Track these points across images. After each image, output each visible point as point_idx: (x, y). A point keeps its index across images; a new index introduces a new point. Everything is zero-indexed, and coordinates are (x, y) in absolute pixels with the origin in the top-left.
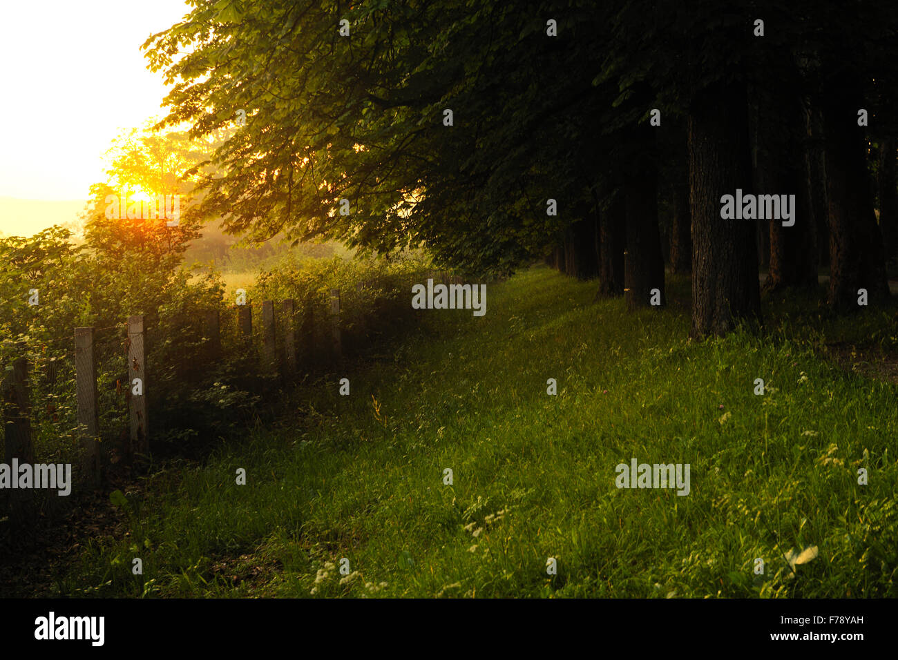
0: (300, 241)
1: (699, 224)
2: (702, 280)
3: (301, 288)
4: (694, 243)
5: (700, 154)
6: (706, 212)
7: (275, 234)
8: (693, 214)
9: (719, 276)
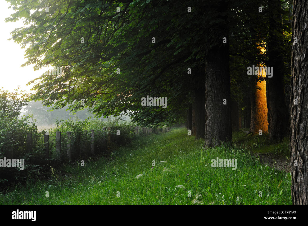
0: (74, 109)
1: (208, 103)
2: (209, 125)
3: (75, 128)
4: (206, 111)
5: (209, 76)
6: (211, 98)
7: (63, 106)
8: (206, 99)
9: (216, 124)
